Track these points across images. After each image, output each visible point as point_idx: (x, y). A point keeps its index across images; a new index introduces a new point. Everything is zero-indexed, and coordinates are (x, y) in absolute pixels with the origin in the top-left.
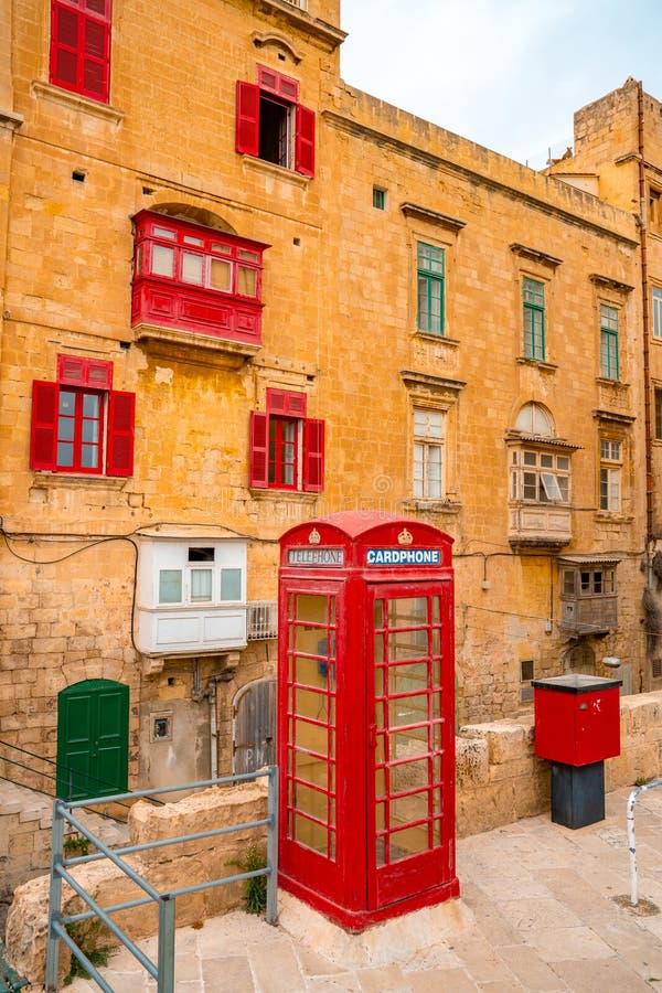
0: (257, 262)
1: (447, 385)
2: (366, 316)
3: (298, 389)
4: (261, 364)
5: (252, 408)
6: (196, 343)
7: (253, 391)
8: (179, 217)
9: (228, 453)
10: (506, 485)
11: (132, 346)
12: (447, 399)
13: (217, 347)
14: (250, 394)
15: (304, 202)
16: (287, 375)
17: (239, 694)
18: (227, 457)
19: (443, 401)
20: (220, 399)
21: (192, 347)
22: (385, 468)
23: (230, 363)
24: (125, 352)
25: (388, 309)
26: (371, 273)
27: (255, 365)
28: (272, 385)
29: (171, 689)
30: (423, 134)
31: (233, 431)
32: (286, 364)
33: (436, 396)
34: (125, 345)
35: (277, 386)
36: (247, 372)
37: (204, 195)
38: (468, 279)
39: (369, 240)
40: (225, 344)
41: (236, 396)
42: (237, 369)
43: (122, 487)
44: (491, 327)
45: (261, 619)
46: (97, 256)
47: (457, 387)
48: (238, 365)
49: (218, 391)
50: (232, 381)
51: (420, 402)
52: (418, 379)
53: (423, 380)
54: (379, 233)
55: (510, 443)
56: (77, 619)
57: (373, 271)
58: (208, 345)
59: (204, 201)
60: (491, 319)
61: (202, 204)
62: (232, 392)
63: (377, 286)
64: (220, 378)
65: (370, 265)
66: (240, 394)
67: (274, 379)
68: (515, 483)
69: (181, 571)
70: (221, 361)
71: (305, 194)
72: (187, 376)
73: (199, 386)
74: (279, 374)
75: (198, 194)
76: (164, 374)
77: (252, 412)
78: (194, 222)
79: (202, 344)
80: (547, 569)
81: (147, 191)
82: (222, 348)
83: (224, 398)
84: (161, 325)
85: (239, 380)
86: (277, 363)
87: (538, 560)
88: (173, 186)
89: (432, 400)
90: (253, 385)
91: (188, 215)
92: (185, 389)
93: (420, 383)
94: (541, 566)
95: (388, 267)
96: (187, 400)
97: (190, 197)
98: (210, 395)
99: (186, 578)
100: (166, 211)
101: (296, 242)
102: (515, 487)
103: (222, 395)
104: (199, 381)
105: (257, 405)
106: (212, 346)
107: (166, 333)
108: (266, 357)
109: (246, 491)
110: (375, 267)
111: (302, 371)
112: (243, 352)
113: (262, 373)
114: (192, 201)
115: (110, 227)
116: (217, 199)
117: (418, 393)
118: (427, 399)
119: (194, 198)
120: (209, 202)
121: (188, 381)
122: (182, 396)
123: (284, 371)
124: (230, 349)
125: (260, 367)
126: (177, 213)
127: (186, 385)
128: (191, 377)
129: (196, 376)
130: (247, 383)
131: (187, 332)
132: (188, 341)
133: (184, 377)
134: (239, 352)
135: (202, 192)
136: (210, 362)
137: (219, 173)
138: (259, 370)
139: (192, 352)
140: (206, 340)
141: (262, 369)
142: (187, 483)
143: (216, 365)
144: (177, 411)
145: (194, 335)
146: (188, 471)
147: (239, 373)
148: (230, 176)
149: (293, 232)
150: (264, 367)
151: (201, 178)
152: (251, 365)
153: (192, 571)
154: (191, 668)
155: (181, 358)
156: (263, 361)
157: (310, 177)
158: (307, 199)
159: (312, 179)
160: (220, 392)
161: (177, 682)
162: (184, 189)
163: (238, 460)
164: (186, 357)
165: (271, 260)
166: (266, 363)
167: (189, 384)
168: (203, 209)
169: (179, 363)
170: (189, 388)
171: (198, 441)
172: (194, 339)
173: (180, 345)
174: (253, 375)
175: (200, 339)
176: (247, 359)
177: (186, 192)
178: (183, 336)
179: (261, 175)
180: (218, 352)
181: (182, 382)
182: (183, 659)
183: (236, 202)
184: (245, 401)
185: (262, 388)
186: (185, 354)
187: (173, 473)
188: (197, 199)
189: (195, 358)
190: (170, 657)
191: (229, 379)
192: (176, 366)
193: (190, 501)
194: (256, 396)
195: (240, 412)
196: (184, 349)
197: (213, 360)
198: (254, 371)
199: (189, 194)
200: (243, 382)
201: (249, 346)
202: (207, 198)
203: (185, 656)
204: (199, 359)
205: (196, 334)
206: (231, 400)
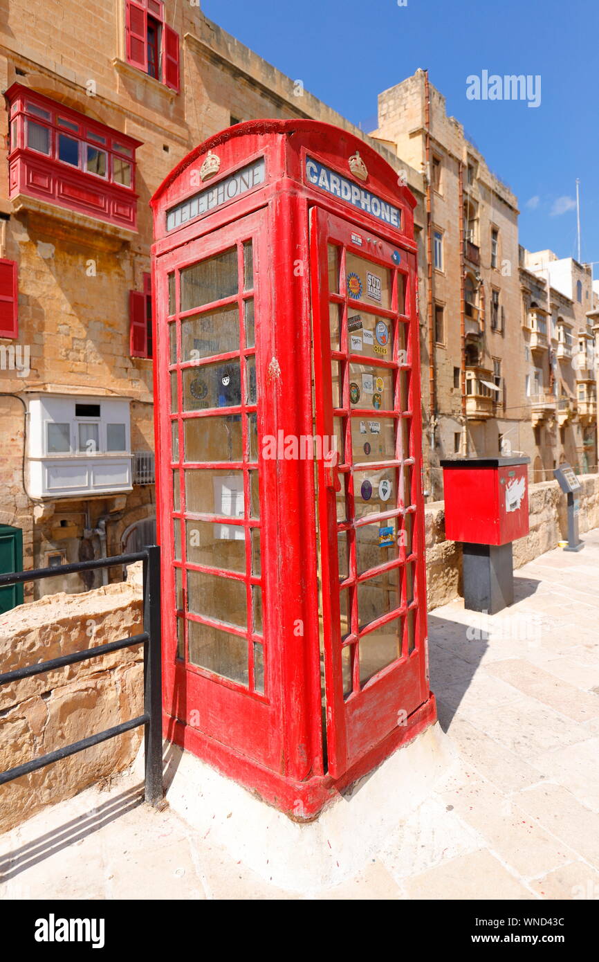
0: (131, 157)
4: (137, 250)
5: (130, 287)
6: (76, 221)
7: (132, 274)
9: (110, 326)
11: (12, 218)
13: (96, 228)
14: (128, 276)
15: (172, 114)
17: (127, 532)
18: (110, 329)
20: (101, 277)
21: (72, 226)
23: (109, 247)
24: (4, 222)
27: (132, 252)
28: (147, 271)
29: (65, 529)
30: (270, 77)
31: (114, 306)
34: (4, 217)
36: (125, 256)
37: (79, 88)
40: (103, 226)
41: (117, 277)
42: (116, 253)
45: (144, 467)
48: (116, 249)
49: (99, 270)
50: (112, 263)
58: (87, 225)
61: (77, 96)
62: (112, 273)
64: (101, 259)
66: (119, 275)
69: (68, 425)
70: (100, 244)
71: (172, 108)
72: (68, 253)
73: (80, 264)
75: (72, 85)
76: (47, 249)
77: (131, 291)
79: (81, 223)
81: (20, 72)
82: (100, 229)
83: (105, 277)
84: (39, 198)
85: (118, 263)
88: (47, 71)
90: (131, 269)
92: (68, 265)
96: (69, 275)
97: (64, 87)
99: (74, 431)
101: (166, 148)
103: (103, 274)
104: (80, 259)
105: (135, 287)
106: (91, 226)
107: (45, 208)
108: (142, 246)
109: (128, 360)
112: (121, 236)
113: (138, 259)
119: (68, 88)
121: (70, 257)
122: (65, 271)
124: (108, 232)
125: (137, 254)
127: (68, 261)
128: (72, 255)
129: (76, 254)
130: (126, 266)
131: (66, 209)
132: (67, 219)
133: (66, 254)
134: (117, 235)
135: (76, 85)
136: (91, 243)
137: (92, 70)
138: (136, 256)
139: (72, 231)
140: (85, 220)
141: (138, 256)
142: (72, 350)
143: (97, 247)
144: (60, 284)
145: (73, 213)
146: (74, 339)
147: (118, 257)
148: (103, 76)
149: (164, 140)
150: (141, 254)
151: (75, 71)
152: (128, 250)
153: (79, 424)
154: (82, 511)
155: (62, 236)
156: (140, 248)
157: (176, 92)
158: (174, 112)
159: (177, 94)
160: (101, 271)
161: (69, 524)
162: (58, 78)
163: (120, 332)
164: (67, 235)
165: (142, 159)
166: (142, 250)
167: (71, 261)
168: (78, 102)
169: (61, 240)
170: (71, 265)
171: (82, 312)
172: (73, 217)
173: (58, 222)
174: (130, 260)
175: (80, 219)
176: (125, 244)
177: (60, 81)
178: (63, 213)
179: (132, 81)
180: (97, 234)
181: (64, 258)
182: (74, 502)
183: (109, 101)
184: (124, 282)
185: (139, 271)
186: (65, 231)
187: (58, 340)
188: (72, 90)
189: (75, 237)
190: (60, 501)
191: (109, 261)
192: (57, 242)
193: (76, 365)
194: (134, 279)
195: (120, 290)
196: (65, 227)
197: (92, 241)
198: (131, 257)
199: (63, 83)
200: (122, 265)
201: (126, 232)
202: (81, 91)
203: (75, 500)
204: (80, 239)
205: (75, 212)
206: (111, 279)
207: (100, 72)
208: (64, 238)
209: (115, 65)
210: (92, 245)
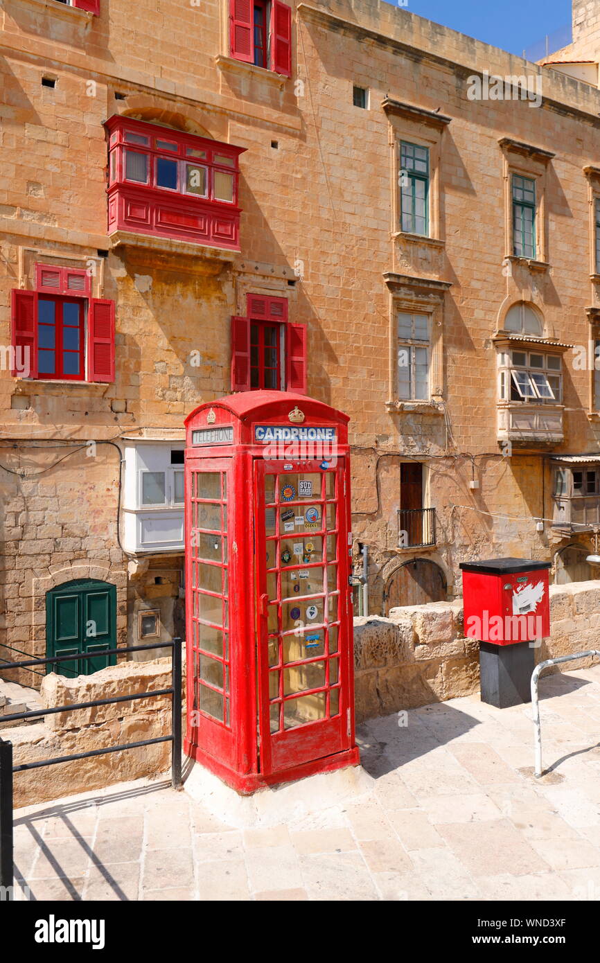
0: (233, 167)
1: (431, 286)
2: (348, 219)
3: (279, 294)
4: (241, 269)
5: (233, 312)
6: (174, 250)
7: (234, 297)
8: (154, 122)
9: (210, 358)
10: (494, 387)
11: (110, 254)
12: (432, 300)
13: (195, 253)
14: (230, 299)
15: (282, 103)
16: (267, 281)
18: (209, 362)
19: (428, 303)
20: (200, 305)
21: (170, 254)
22: (369, 371)
23: (209, 271)
24: (102, 259)
25: (369, 211)
26: (352, 175)
27: (235, 271)
28: (252, 290)
29: (159, 586)
30: (406, 28)
31: (214, 336)
32: (266, 269)
33: (420, 298)
34: (102, 253)
35: (258, 291)
36: (227, 278)
37: (179, 98)
38: (453, 177)
39: (349, 141)
40: (203, 250)
41: (217, 302)
42: (218, 275)
43: (104, 393)
44: (479, 227)
46: (70, 164)
47: (442, 288)
48: (216, 272)
49: (198, 297)
50: (212, 287)
51: (404, 305)
52: (402, 281)
53: (407, 282)
54: (360, 133)
55: (497, 343)
56: (63, 520)
57: (354, 172)
58: (185, 251)
59: (178, 105)
60: (477, 217)
61: (177, 107)
62: (213, 298)
63: (359, 188)
64: (200, 285)
65: (351, 167)
66: (220, 299)
67: (255, 285)
68: (503, 383)
69: (164, 473)
70: (199, 268)
71: (282, 95)
72: (166, 284)
73: (178, 293)
74: (260, 279)
75: (172, 97)
76: (144, 282)
77: (233, 317)
78: (170, 127)
79: (179, 250)
80: (538, 469)
81: (119, 96)
82: (199, 254)
83: (205, 304)
84: (137, 231)
85: (219, 286)
86: (257, 268)
87: (529, 460)
88: (145, 90)
89: (417, 302)
90: (234, 291)
91: (163, 120)
92: (165, 296)
93: (403, 285)
94: (532, 466)
95: (370, 168)
96: (167, 307)
97: (163, 100)
98: (190, 301)
99: (169, 480)
100: (140, 116)
101: (274, 145)
102: (503, 388)
103: (203, 301)
104: (179, 287)
105: (238, 311)
106: (190, 252)
107: (143, 240)
108: (246, 263)
110: (355, 169)
111: (283, 276)
112: (222, 258)
113: (242, 279)
114: (165, 105)
115: (84, 134)
116: (192, 102)
117: (402, 296)
118: (411, 301)
119: (167, 101)
120: (183, 105)
121: (168, 287)
122: (162, 303)
123: (264, 277)
124: (208, 255)
125: (240, 273)
126: (152, 118)
127: (165, 292)
128: (169, 284)
129: (175, 283)
130: (228, 288)
131: (163, 239)
132: (165, 248)
133: (163, 284)
134: (217, 258)
135: (176, 96)
136: (189, 269)
137: (192, 75)
138: (239, 275)
139: (169, 259)
140: (183, 246)
141: (242, 275)
142: (169, 389)
143: (195, 272)
144: (157, 318)
145: (171, 242)
146: (171, 376)
147: (218, 279)
148: (204, 78)
149: (271, 135)
150: (244, 273)
151: (174, 80)
152: (230, 270)
153: (175, 472)
154: (177, 567)
155: (159, 266)
156: (243, 266)
157: (287, 76)
158: (284, 99)
159: (289, 78)
160: (200, 298)
161: (164, 581)
162: (156, 93)
163: (220, 365)
164: (165, 264)
165: (247, 163)
166: (246, 268)
167: (168, 291)
168: (178, 113)
169: (158, 270)
170: (168, 295)
171: (179, 347)
172: (171, 245)
173: (157, 252)
174: (233, 281)
175: (178, 246)
176: (227, 265)
177: (159, 96)
178: (160, 243)
179: (236, 76)
180: (196, 258)
181: (162, 289)
182: (169, 559)
183: (210, 105)
184: (225, 307)
185: (242, 293)
186: (163, 260)
187: (154, 379)
188: (171, 102)
189: (173, 265)
190: (154, 556)
191: (209, 285)
192: (155, 273)
193: (173, 406)
194: (237, 302)
195: (220, 317)
196: (162, 256)
197: (191, 267)
198: (234, 277)
199: (163, 97)
200: (223, 288)
201: (227, 252)
202: (181, 101)
203: (169, 556)
204: (178, 267)
205: (173, 240)
206: (210, 306)
207: (201, 75)
208: (161, 268)
209: (218, 63)
210: (191, 271)
